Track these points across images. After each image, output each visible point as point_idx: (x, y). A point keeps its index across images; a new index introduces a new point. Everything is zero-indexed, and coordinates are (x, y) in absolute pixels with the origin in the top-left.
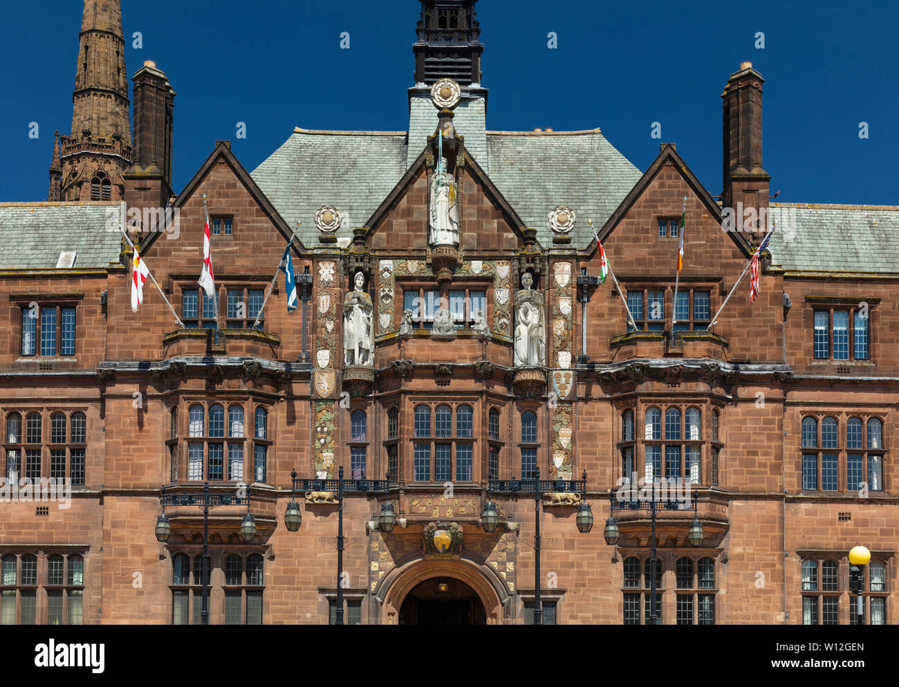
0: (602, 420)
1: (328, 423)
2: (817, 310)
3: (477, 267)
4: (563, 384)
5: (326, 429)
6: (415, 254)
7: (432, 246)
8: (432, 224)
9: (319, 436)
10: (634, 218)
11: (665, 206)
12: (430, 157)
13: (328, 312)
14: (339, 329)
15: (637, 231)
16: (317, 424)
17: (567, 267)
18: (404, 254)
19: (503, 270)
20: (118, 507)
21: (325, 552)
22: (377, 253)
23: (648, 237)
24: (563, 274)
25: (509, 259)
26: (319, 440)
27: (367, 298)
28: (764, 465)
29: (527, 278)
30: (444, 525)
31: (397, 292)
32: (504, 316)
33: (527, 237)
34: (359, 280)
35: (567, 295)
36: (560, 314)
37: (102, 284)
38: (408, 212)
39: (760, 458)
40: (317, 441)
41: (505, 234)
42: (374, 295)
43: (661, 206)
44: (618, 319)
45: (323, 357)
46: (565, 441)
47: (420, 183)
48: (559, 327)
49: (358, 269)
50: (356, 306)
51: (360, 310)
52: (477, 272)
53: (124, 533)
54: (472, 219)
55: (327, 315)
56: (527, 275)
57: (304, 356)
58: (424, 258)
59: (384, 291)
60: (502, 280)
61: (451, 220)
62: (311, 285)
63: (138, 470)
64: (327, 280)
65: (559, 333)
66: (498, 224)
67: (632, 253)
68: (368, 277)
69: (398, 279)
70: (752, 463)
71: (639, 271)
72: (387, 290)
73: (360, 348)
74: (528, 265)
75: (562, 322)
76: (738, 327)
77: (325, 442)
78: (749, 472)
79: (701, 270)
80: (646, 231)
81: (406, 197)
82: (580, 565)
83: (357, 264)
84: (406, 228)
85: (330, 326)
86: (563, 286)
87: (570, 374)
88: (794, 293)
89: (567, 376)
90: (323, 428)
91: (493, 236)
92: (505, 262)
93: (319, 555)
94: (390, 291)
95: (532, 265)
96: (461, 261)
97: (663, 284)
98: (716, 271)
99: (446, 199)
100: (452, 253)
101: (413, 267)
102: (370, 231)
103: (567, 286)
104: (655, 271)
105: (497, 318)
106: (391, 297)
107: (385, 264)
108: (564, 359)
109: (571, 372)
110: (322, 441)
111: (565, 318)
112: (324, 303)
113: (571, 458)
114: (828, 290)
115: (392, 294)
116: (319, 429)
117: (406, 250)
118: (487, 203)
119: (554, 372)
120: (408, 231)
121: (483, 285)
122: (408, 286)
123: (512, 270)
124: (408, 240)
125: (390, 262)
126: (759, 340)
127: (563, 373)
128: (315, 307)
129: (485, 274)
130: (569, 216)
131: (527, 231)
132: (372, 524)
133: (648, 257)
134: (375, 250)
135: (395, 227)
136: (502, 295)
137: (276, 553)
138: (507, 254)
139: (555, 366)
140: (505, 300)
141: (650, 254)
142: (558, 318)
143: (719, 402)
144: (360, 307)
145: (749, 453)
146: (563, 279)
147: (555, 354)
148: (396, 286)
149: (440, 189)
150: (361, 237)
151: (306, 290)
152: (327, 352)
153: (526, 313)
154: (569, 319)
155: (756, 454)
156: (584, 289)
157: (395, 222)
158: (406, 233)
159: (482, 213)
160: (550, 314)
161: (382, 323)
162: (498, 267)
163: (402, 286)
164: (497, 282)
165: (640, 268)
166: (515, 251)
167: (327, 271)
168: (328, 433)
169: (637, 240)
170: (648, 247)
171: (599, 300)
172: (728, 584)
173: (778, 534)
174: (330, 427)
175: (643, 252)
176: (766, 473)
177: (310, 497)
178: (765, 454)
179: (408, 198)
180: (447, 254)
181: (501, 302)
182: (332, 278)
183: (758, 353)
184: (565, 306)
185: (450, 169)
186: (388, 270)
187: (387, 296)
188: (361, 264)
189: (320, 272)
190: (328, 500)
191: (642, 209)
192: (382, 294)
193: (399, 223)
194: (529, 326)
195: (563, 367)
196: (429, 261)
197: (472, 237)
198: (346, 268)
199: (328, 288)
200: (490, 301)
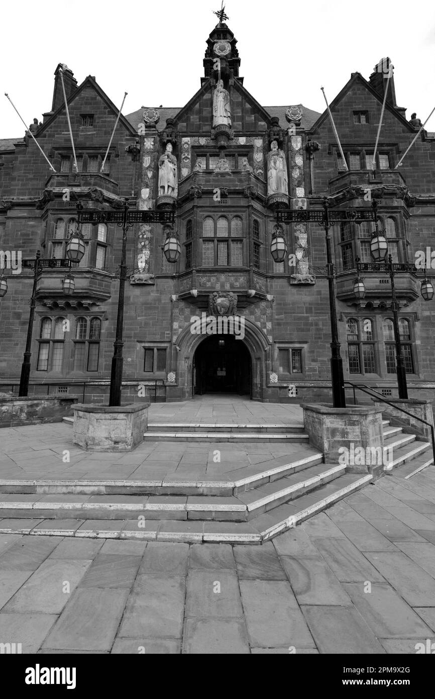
1: (147, 233)
3: (242, 141)
4: (300, 206)
5: (145, 236)
6: (204, 134)
7: (214, 128)
8: (214, 114)
9: (141, 240)
10: (339, 112)
11: (357, 105)
12: (213, 81)
13: (149, 167)
14: (156, 176)
15: (341, 119)
16: (140, 233)
17: (299, 139)
18: (198, 134)
19: (258, 143)
21: (142, 316)
22: (181, 134)
23: (348, 123)
24: (297, 144)
25: (262, 136)
26: (141, 243)
27: (174, 158)
29: (274, 145)
30: (224, 294)
31: (192, 156)
32: (260, 169)
33: (273, 122)
34: (169, 147)
35: (300, 155)
36: (296, 165)
38: (200, 112)
40: (139, 244)
41: (260, 123)
42: (178, 157)
43: (355, 105)
44: (333, 169)
45: (145, 193)
46: (303, 242)
47: (207, 96)
48: (296, 174)
49: (169, 141)
50: (166, 161)
51: (169, 163)
52: (242, 144)
54: (238, 115)
56: (275, 142)
57: (133, 192)
58: (209, 136)
59: (184, 155)
60: (258, 148)
61: (226, 110)
62: (139, 151)
64: (149, 148)
65: (296, 177)
66: (255, 117)
68: (175, 146)
69: (193, 147)
72: (187, 155)
73: (169, 186)
74: (275, 137)
75: (298, 170)
77: (144, 244)
80: (347, 119)
81: (198, 104)
82: (317, 324)
83: (168, 138)
84: (198, 120)
85: (150, 174)
86: (297, 149)
87: (304, 200)
89: (303, 202)
90: (143, 235)
91: (252, 124)
92: (260, 137)
93: (138, 318)
94: (188, 155)
95: (277, 137)
96: (233, 137)
97: (359, 148)
98: (393, 140)
99: (223, 100)
100: (227, 130)
101: (203, 141)
102: (176, 121)
103: (300, 150)
105: (255, 170)
106: (189, 158)
107: (185, 140)
108: (300, 192)
109: (305, 199)
110: (143, 243)
111: (299, 168)
112: (147, 161)
113: (308, 254)
115: (189, 157)
116: (141, 236)
117: (198, 132)
118: (248, 106)
119: (294, 199)
120: (200, 121)
121: (247, 151)
122: (199, 152)
123: (264, 142)
124: (199, 127)
125: (188, 139)
127: (300, 200)
128: (142, 163)
129: (248, 144)
130: (299, 111)
131: (274, 118)
132: (174, 297)
133: (349, 133)
134: (180, 133)
135: (191, 120)
136: (258, 157)
137: (110, 317)
138: (260, 133)
139: (295, 195)
140: (261, 159)
141: (350, 131)
142: (295, 168)
144: (169, 161)
146: (297, 145)
147: (294, 189)
148: (192, 152)
149: (219, 94)
150: (171, 123)
151: (136, 154)
152: (148, 190)
153: (275, 163)
154: (302, 168)
156: (311, 151)
157: (191, 117)
158: (198, 123)
159: (245, 111)
160: (290, 167)
161: (183, 173)
162: (256, 140)
163: (196, 152)
164: (255, 149)
165: (345, 140)
166: (265, 132)
167: (149, 144)
168: (147, 239)
169: (341, 124)
170: (348, 127)
171: (319, 158)
174: (148, 235)
177: (133, 279)
179: (200, 104)
180: (224, 130)
181: (258, 160)
182: (152, 147)
184: (299, 160)
186: (187, 143)
187: (187, 158)
188: (170, 138)
189: (145, 144)
190: (145, 281)
191: (344, 107)
192: (183, 157)
193: (194, 118)
194: (277, 171)
195: (300, 196)
196: (213, 137)
197: (239, 124)
198: (161, 141)
199: (149, 153)
200: (251, 160)
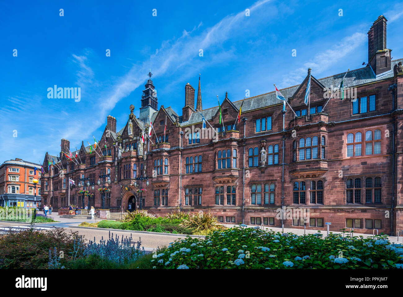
0: (151, 163)
1: (117, 170)
3: (135, 138)
4: (145, 158)
8: (128, 132)
15: (157, 125)
16: (115, 170)
18: (126, 138)
24: (145, 136)
27: (121, 148)
28: (176, 169)
30: (126, 186)
33: (141, 131)
34: (120, 144)
39: (175, 167)
40: (115, 173)
41: (139, 131)
43: (160, 119)
46: (145, 168)
51: (119, 150)
61: (130, 130)
62: (115, 147)
66: (138, 129)
67: (156, 129)
70: (174, 169)
73: (119, 156)
76: (172, 140)
78: (173, 171)
79: (167, 130)
82: (148, 192)
93: (116, 193)
95: (141, 136)
96: (133, 138)
97: (160, 134)
98: (169, 129)
99: (129, 127)
101: (127, 140)
103: (146, 139)
104: (159, 132)
106: (125, 146)
109: (146, 155)
118: (137, 126)
125: (124, 140)
126: (175, 142)
137: (112, 192)
141: (158, 129)
145: (173, 167)
148: (125, 144)
150: (121, 137)
155: (174, 166)
159: (136, 128)
162: (138, 137)
165: (157, 132)
168: (117, 172)
169: (157, 127)
171: (151, 140)
172: (169, 194)
173: (178, 183)
176: (176, 170)
177: (114, 183)
178: (176, 166)
183: (175, 145)
186: (124, 142)
190: (116, 183)
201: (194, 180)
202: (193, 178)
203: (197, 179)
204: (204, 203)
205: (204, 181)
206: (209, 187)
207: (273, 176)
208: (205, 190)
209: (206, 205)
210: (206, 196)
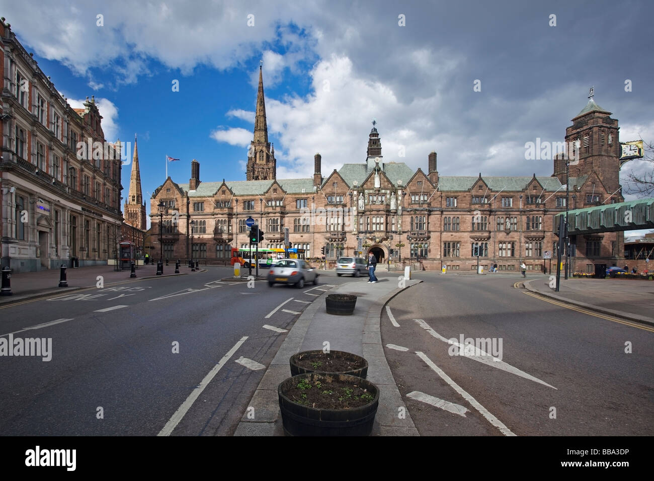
2: (447, 198)
3: (383, 191)
4: (400, 212)
6: (372, 189)
7: (375, 188)
8: (375, 184)
10: (413, 182)
12: (374, 172)
14: (358, 203)
15: (414, 184)
18: (370, 189)
19: (388, 192)
20: (317, 235)
23: (416, 185)
24: (400, 192)
29: (393, 193)
30: (378, 238)
33: (393, 186)
34: (361, 194)
35: (401, 196)
37: (312, 195)
38: (371, 181)
39: (436, 225)
41: (389, 185)
42: (364, 197)
43: (418, 180)
44: (410, 200)
47: (373, 176)
48: (399, 202)
53: (318, 240)
54: (382, 182)
55: (356, 201)
61: (378, 183)
63: (320, 229)
66: (388, 183)
67: (413, 188)
68: (363, 193)
71: (414, 191)
72: (366, 196)
73: (362, 207)
77: (355, 223)
78: (435, 227)
79: (425, 191)
81: (369, 179)
86: (400, 194)
87: (401, 210)
88: (443, 194)
91: (386, 185)
92: (389, 190)
93: (354, 243)
96: (380, 190)
97: (418, 194)
99: (378, 179)
101: (371, 191)
102: (363, 185)
104: (417, 191)
105: (387, 200)
107: (366, 191)
108: (400, 208)
112: (355, 198)
113: (402, 226)
114: (449, 194)
118: (385, 180)
121: (385, 194)
122: (370, 195)
124: (370, 187)
126: (437, 204)
128: (353, 199)
129: (385, 192)
130: (401, 182)
132: (364, 238)
133: (416, 189)
134: (364, 189)
136: (388, 196)
137: (346, 243)
143: (429, 215)
144: (361, 198)
145: (434, 224)
148: (368, 195)
149: (377, 177)
150: (361, 186)
151: (351, 195)
152: (355, 207)
153: (393, 200)
156: (404, 195)
159: (384, 181)
160: (397, 199)
164: (387, 194)
166: (390, 188)
167: (355, 193)
169: (413, 186)
170: (416, 187)
171: (406, 197)
172: (430, 248)
173: (440, 238)
175: (414, 188)
176: (438, 227)
178: (438, 224)
180: (378, 189)
183: (436, 206)
184: (400, 198)
185: (378, 173)
191: (415, 179)
193: (369, 184)
194: (393, 202)
196: (374, 190)
197: (383, 186)
199: (355, 196)
200: (386, 197)
201: (453, 236)
202: (452, 235)
203: (455, 236)
204: (462, 256)
205: (462, 238)
206: (467, 243)
207: (514, 238)
208: (463, 245)
209: (464, 257)
210: (464, 250)
